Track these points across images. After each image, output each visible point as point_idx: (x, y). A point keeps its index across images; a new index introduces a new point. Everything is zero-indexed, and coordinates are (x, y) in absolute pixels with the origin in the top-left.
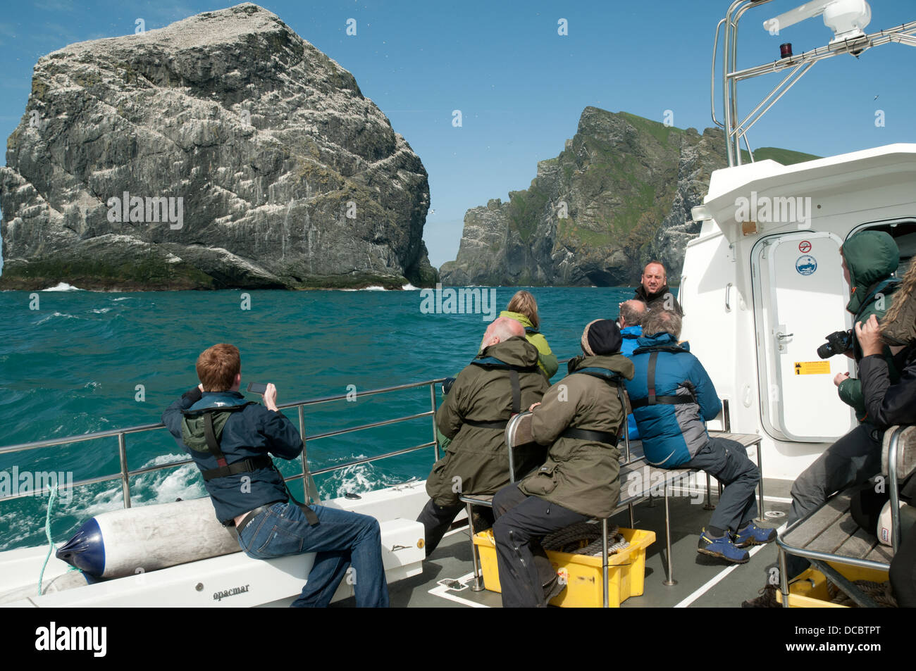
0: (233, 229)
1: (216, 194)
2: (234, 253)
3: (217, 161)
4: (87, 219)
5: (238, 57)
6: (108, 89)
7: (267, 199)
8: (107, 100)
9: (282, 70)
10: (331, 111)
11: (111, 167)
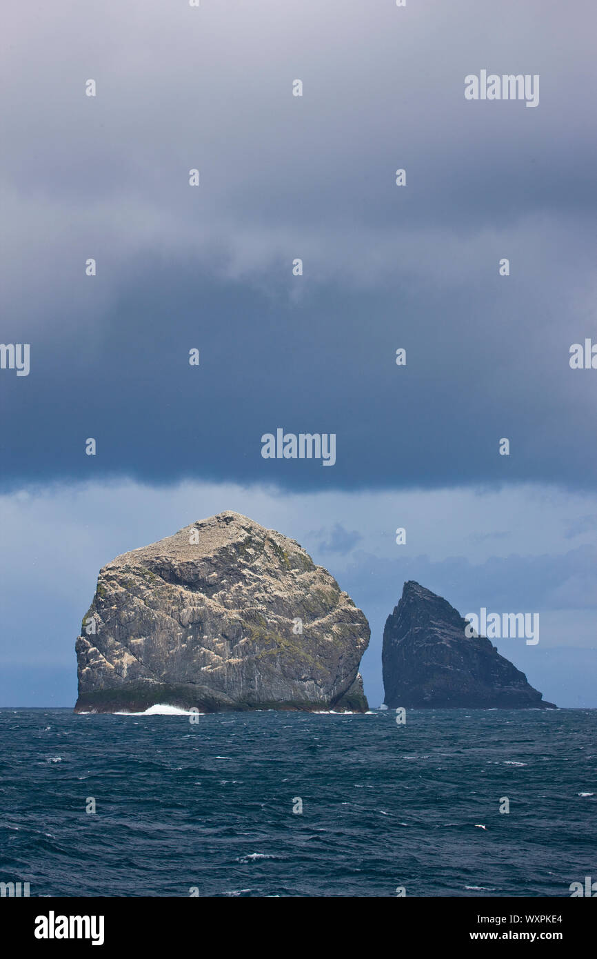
0: (212, 674)
1: (202, 652)
2: (213, 688)
3: (203, 632)
4: (128, 669)
5: (215, 565)
6: (139, 589)
7: (233, 655)
8: (139, 596)
9: (245, 566)
10: (277, 593)
11: (141, 638)
